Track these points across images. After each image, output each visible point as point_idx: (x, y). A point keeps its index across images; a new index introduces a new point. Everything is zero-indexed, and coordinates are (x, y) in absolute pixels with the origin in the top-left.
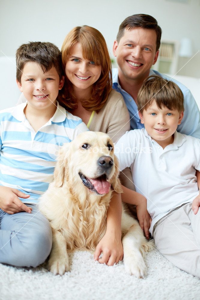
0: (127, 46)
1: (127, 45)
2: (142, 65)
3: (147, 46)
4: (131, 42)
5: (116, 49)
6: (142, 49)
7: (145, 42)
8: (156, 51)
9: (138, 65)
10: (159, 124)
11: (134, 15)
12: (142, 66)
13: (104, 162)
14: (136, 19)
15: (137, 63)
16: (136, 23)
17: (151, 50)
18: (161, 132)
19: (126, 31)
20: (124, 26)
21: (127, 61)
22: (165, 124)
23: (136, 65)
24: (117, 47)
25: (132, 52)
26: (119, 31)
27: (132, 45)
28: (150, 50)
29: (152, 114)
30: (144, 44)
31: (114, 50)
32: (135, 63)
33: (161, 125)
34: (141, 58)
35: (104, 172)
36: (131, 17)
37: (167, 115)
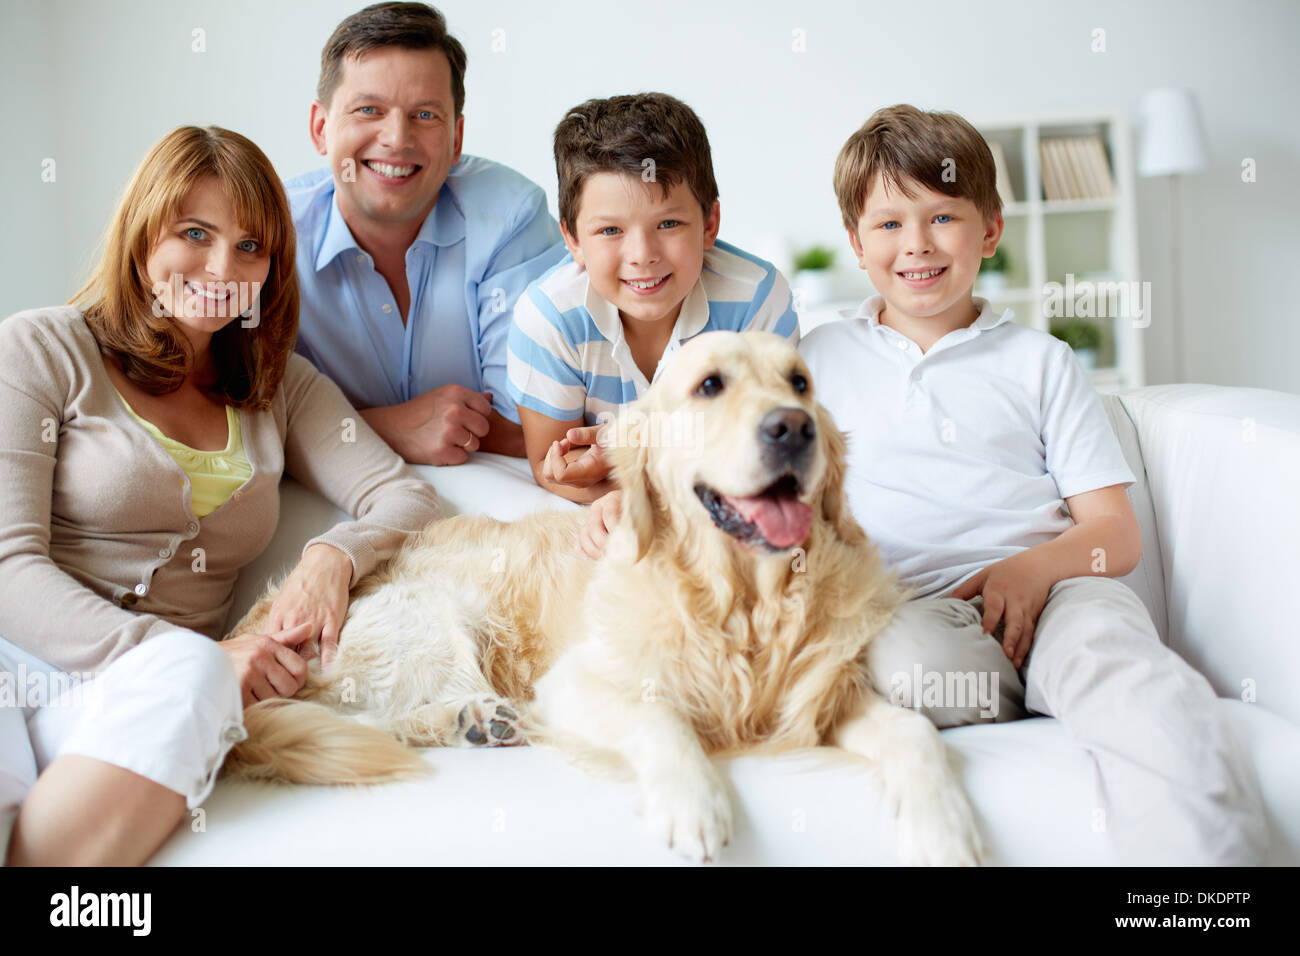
0: (359, 114)
1: (358, 110)
2: (417, 169)
3: (425, 104)
4: (370, 97)
5: (320, 129)
6: (411, 118)
7: (415, 94)
8: (456, 120)
9: (406, 172)
10: (911, 253)
11: (366, 10)
12: (419, 174)
13: (782, 429)
14: (376, 22)
15: (402, 165)
16: (375, 33)
17: (441, 116)
18: (923, 283)
19: (349, 64)
20: (337, 51)
21: (366, 163)
22: (932, 250)
23: (398, 171)
24: (323, 122)
25: (378, 132)
26: (324, 69)
27: (377, 108)
28: (436, 117)
29: (886, 225)
30: (413, 100)
31: (316, 135)
32: (395, 165)
33: (919, 257)
34: (411, 146)
35: (787, 468)
36: (355, 17)
37: (937, 221)
